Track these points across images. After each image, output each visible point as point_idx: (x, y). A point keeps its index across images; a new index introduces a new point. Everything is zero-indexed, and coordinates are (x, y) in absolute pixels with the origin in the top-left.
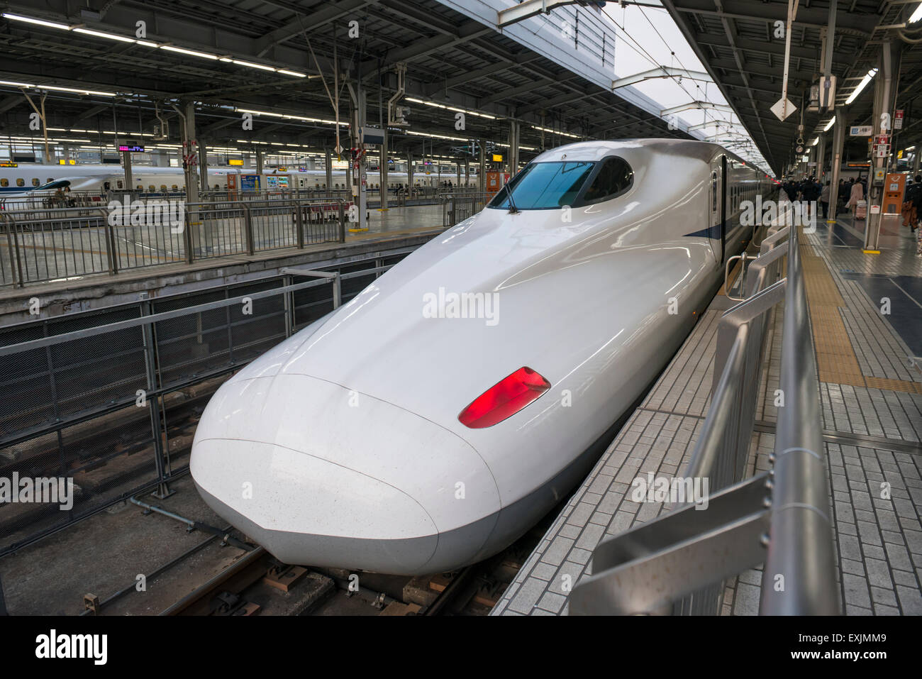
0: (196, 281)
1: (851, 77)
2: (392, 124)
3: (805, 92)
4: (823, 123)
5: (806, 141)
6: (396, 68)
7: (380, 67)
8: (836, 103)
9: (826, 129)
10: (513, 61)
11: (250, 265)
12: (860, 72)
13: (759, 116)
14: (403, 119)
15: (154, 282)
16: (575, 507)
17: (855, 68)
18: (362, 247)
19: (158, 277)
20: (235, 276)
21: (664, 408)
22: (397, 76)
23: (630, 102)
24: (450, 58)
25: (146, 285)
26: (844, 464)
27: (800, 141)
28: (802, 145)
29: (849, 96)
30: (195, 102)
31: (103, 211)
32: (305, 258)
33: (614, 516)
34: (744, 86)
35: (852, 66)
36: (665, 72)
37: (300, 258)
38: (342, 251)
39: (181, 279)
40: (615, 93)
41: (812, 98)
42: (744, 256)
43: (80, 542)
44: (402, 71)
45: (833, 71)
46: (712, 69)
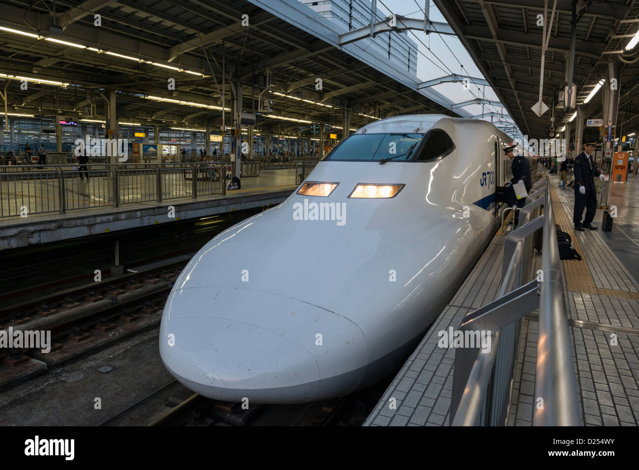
0: (121, 220)
1: (587, 85)
2: (262, 111)
3: (555, 95)
4: (568, 116)
5: (556, 128)
6: (265, 71)
7: (254, 71)
8: (577, 102)
9: (571, 120)
10: (347, 68)
11: (160, 209)
12: (593, 82)
13: (523, 110)
14: (269, 108)
15: (92, 219)
16: (413, 361)
17: (589, 79)
18: (239, 198)
19: (95, 216)
20: (148, 217)
21: (465, 305)
22: (266, 77)
23: (430, 98)
24: (303, 66)
25: (86, 221)
26: (584, 339)
27: (552, 129)
28: (553, 132)
29: (586, 98)
30: (117, 91)
31: (57, 167)
32: (198, 205)
33: (438, 366)
34: (511, 89)
35: (588, 77)
36: (455, 78)
37: (195, 205)
38: (224, 201)
39: (111, 218)
40: (419, 92)
41: (560, 99)
42: (514, 208)
43: (49, 401)
44: (269, 74)
45: (575, 81)
46: (489, 77)
